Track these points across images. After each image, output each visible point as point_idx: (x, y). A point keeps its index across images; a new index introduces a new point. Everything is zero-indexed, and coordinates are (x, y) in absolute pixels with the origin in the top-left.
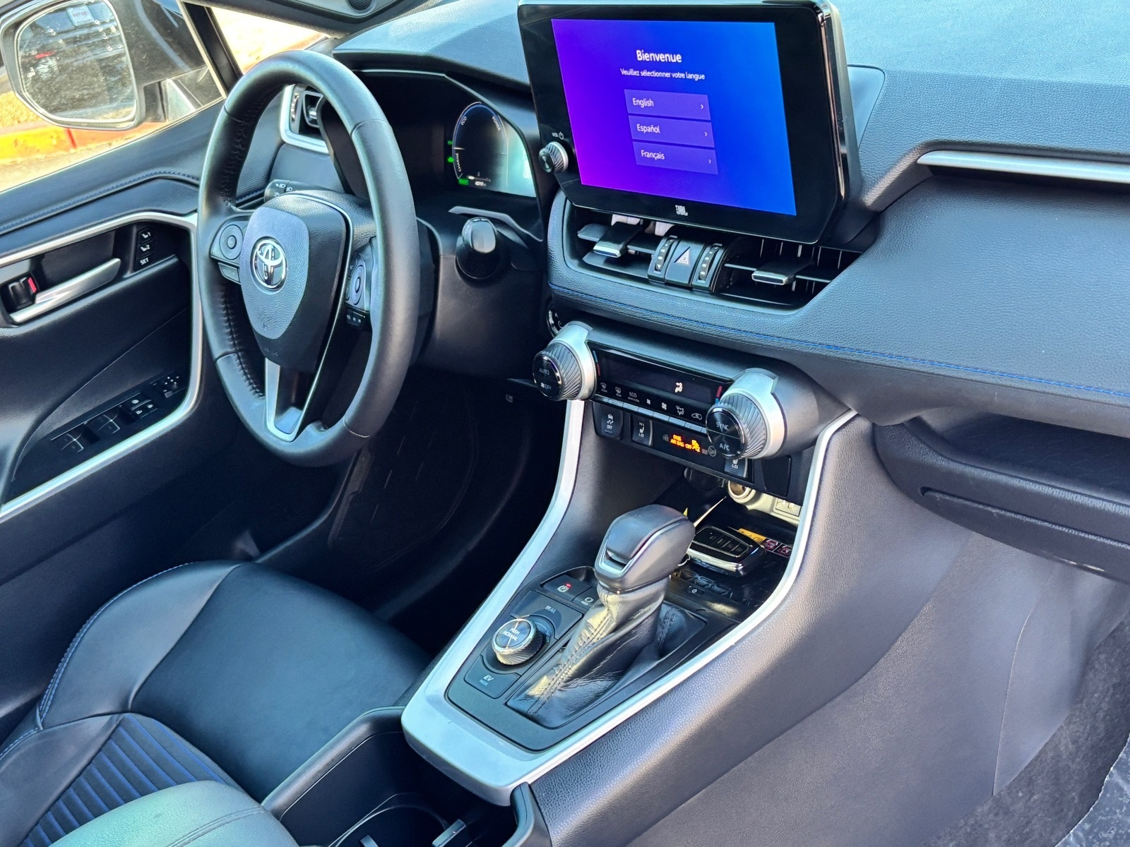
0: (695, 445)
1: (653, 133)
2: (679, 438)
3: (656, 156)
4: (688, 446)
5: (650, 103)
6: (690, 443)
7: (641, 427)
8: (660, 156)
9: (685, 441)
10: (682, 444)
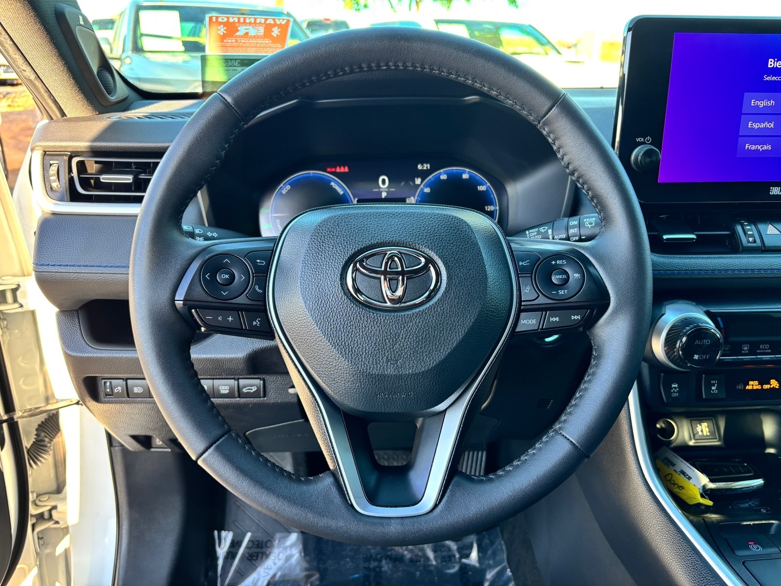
0: (774, 384)
1: (766, 128)
2: (756, 382)
3: (762, 147)
4: (766, 387)
5: (772, 103)
6: (769, 383)
7: (714, 385)
8: (768, 147)
9: (761, 383)
10: (759, 387)
